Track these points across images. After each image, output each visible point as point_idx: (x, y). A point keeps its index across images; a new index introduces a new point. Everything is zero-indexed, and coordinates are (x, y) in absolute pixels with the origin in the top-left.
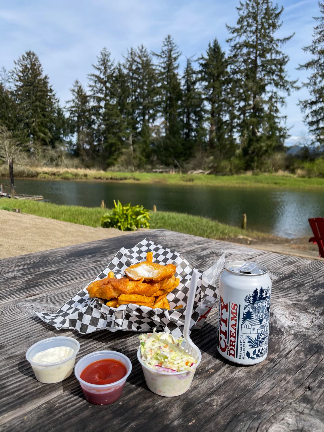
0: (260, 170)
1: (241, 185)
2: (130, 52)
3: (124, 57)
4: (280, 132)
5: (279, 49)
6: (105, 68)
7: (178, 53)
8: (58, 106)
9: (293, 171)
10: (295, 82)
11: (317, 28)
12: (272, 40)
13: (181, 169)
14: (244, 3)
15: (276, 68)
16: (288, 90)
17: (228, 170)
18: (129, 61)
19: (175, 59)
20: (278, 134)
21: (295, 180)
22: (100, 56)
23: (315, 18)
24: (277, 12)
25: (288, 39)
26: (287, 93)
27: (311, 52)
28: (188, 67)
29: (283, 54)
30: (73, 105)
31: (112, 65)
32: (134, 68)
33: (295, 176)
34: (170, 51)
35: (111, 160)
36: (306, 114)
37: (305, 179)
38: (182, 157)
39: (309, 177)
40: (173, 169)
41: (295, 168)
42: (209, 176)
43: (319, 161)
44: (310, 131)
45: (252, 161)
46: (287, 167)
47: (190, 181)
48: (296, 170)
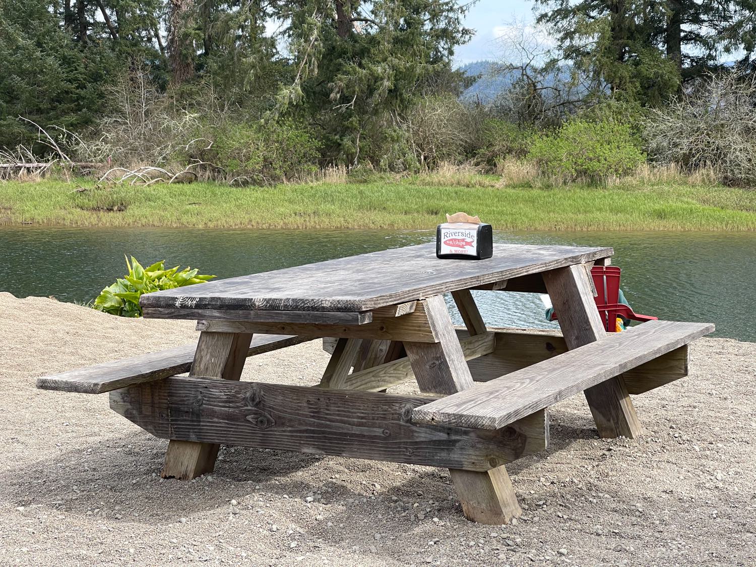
0: (376, 162)
1: (311, 222)
4: (434, 17)
9: (491, 165)
13: (66, 161)
17: (256, 163)
20: (428, 26)
21: (500, 197)
33: (500, 183)
37: (535, 192)
38: (65, 113)
39: (548, 187)
40: (29, 161)
41: (495, 155)
42: (187, 188)
43: (574, 128)
44: (539, 20)
45: (345, 131)
46: (469, 152)
47: (110, 210)
48: (500, 162)
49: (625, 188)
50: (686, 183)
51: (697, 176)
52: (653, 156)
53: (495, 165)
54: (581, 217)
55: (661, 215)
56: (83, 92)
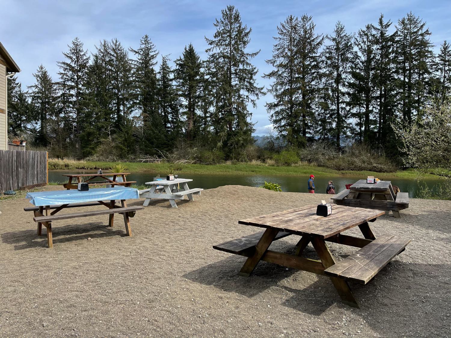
0: (238, 160)
1: (225, 173)
2: (103, 43)
3: (97, 48)
4: (247, 126)
5: (248, 61)
6: (77, 57)
7: (155, 51)
8: (20, 91)
9: (264, 161)
10: (262, 89)
11: (276, 45)
12: (243, 55)
13: (165, 159)
14: (219, 21)
15: (246, 76)
16: (257, 94)
17: (211, 160)
18: (102, 52)
19: (153, 57)
21: (268, 168)
22: (72, 46)
23: (274, 38)
24: (247, 31)
25: (256, 54)
26: (256, 97)
27: (272, 64)
28: (163, 65)
29: (252, 66)
30: (37, 90)
31: (84, 55)
32: (107, 59)
33: (267, 165)
34: (148, 49)
35: (88, 149)
36: (271, 114)
37: (275, 167)
38: (165, 148)
39: (278, 166)
40: (157, 159)
41: (265, 158)
42: (195, 165)
43: (284, 153)
44: (274, 128)
45: (231, 152)
46: (259, 158)
47: (178, 170)
48: (266, 160)
49: (295, 166)
50: (309, 166)
51: (312, 164)
52: (302, 160)
53: (265, 161)
54: (287, 173)
55: (305, 173)
56: (169, 143)
